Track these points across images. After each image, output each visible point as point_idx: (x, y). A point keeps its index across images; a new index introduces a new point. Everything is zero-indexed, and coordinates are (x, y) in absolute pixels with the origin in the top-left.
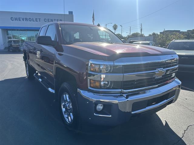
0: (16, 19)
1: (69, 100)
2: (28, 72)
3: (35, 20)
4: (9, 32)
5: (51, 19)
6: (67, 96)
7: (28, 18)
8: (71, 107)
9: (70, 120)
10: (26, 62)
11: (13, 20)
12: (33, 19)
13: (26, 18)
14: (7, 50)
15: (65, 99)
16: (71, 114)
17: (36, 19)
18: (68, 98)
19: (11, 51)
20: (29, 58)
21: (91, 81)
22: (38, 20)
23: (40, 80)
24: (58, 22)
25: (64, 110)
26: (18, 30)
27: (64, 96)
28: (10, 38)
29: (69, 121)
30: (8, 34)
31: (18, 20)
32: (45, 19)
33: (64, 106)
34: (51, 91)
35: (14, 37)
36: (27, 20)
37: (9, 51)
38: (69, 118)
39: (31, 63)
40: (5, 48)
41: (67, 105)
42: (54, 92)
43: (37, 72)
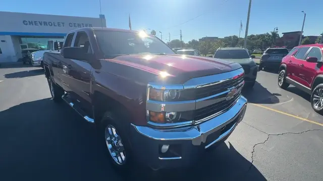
0: (31, 23)
1: (116, 136)
2: (53, 92)
3: (56, 24)
4: (23, 39)
6: (114, 130)
7: (48, 22)
8: (121, 145)
9: (120, 160)
10: (49, 80)
11: (27, 24)
12: (54, 23)
13: (44, 22)
14: (22, 62)
15: (111, 134)
16: (122, 154)
17: (58, 23)
18: (115, 133)
19: (28, 64)
20: (53, 75)
21: (151, 112)
22: (61, 24)
23: (72, 104)
24: (91, 28)
25: (109, 146)
26: (34, 37)
27: (110, 129)
28: (25, 47)
29: (118, 161)
30: (21, 42)
31: (34, 24)
32: (70, 23)
33: (110, 142)
34: (89, 121)
35: (30, 45)
36: (46, 24)
37: (24, 63)
38: (119, 158)
39: (56, 81)
40: (19, 60)
41: (115, 142)
42: (93, 122)
43: (66, 93)
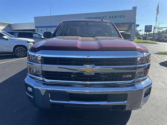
5: (115, 16)
7: (97, 17)
12: (101, 17)
17: (103, 17)
32: (110, 16)
36: (97, 18)
